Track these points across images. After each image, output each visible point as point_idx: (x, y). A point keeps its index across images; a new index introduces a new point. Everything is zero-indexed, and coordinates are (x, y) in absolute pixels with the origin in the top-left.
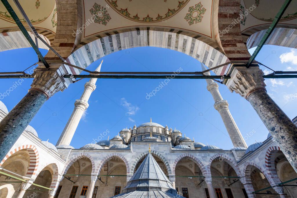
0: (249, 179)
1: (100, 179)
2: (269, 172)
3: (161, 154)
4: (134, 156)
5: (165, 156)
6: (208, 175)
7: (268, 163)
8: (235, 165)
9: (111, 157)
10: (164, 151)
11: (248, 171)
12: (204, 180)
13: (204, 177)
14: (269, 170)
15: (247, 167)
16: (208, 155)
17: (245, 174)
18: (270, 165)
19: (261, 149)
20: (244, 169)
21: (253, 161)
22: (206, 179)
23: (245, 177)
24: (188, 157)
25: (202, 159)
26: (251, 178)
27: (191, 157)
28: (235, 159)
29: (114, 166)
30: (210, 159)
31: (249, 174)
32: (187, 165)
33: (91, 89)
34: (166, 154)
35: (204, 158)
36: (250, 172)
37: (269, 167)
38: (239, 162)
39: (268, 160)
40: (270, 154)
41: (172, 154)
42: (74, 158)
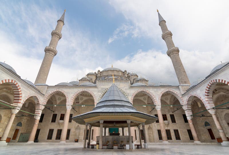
0: (189, 107)
1: (74, 109)
2: (207, 99)
3: (122, 89)
4: (100, 91)
5: (124, 91)
6: (158, 104)
7: (208, 93)
8: (180, 97)
9: (81, 92)
10: (124, 87)
11: (190, 100)
12: (155, 108)
13: (155, 106)
14: (207, 98)
15: (189, 98)
16: (160, 90)
17: (187, 103)
18: (208, 94)
19: (203, 83)
20: (187, 99)
21: (195, 93)
22: (156, 107)
23: (187, 105)
24: (143, 91)
25: (154, 93)
26: (191, 106)
27: (146, 91)
28: (181, 93)
29: (84, 100)
30: (161, 93)
31: (190, 103)
32: (142, 98)
33: (58, 37)
34: (126, 89)
35: (156, 92)
36: (191, 101)
37: (207, 95)
38: (183, 94)
39: (208, 91)
40: (210, 86)
41: (131, 89)
42: (51, 93)
